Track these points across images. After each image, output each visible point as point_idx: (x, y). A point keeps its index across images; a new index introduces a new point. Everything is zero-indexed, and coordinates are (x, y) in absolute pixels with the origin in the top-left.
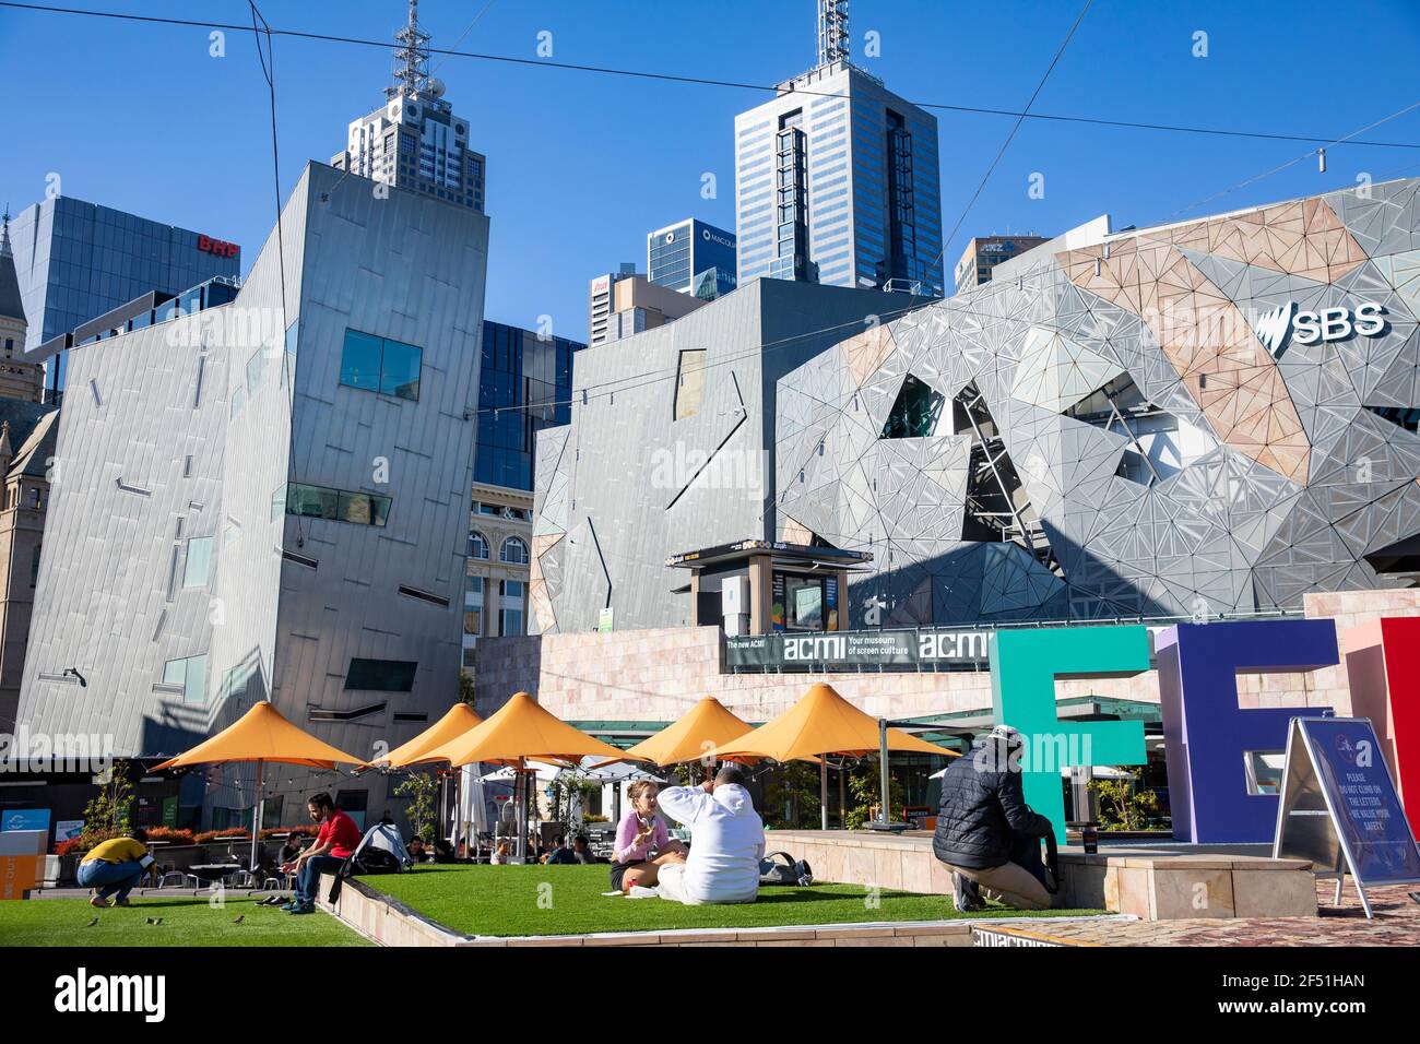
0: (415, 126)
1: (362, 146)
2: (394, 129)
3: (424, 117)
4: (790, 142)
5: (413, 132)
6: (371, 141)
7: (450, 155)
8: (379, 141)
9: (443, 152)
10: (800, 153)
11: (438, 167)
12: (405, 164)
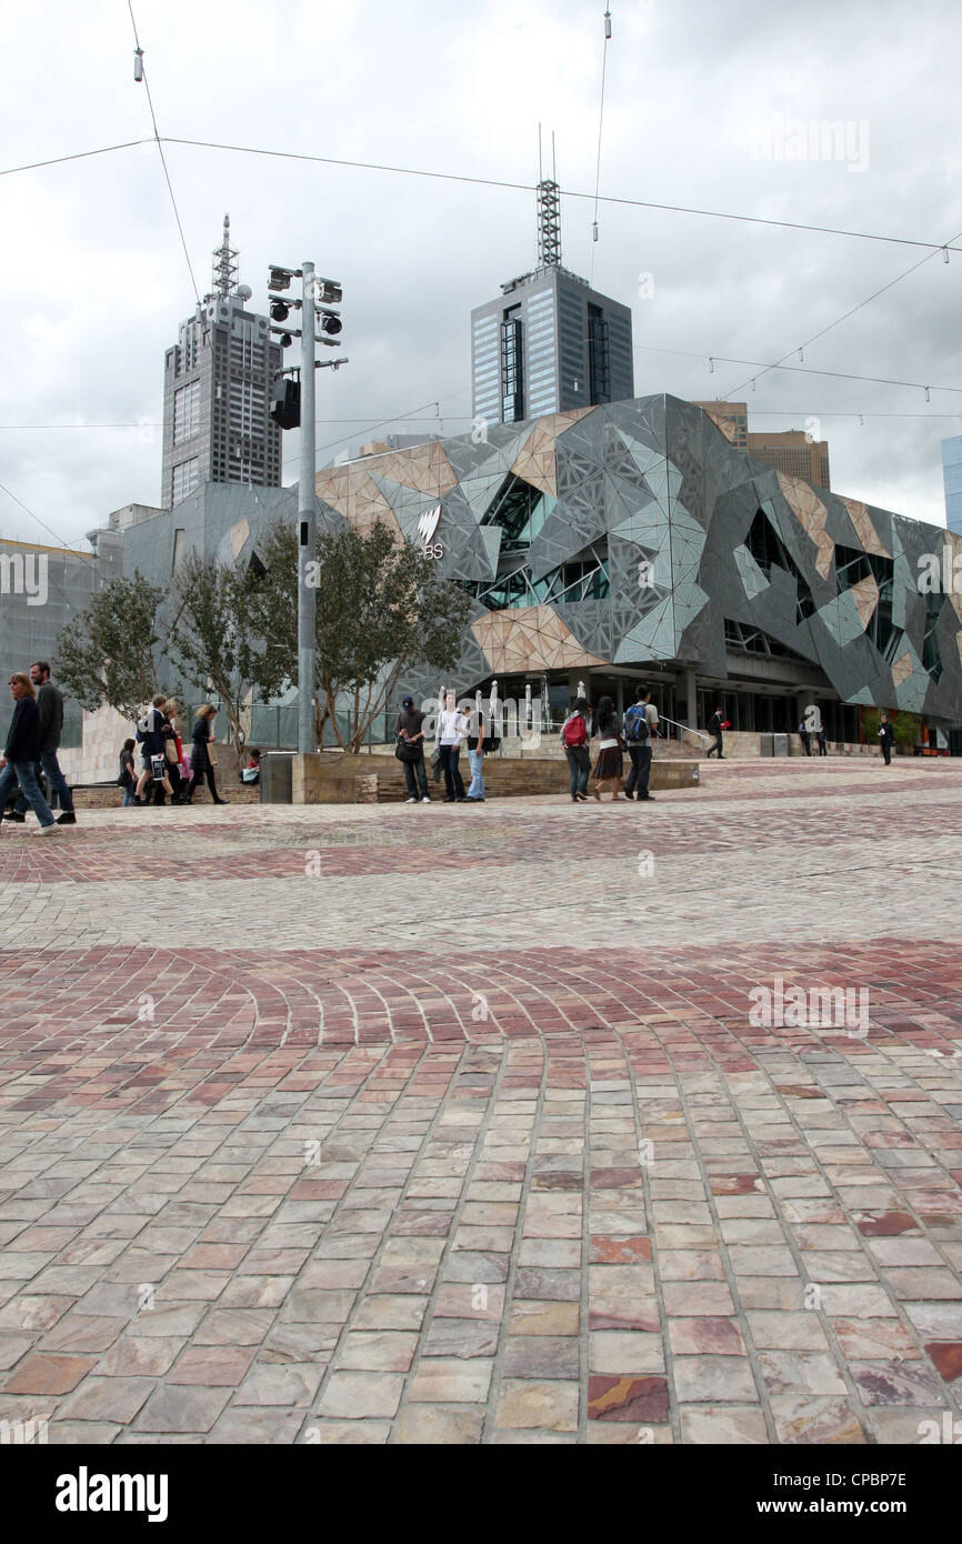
0: (227, 323)
1: (187, 341)
2: (209, 326)
3: (234, 315)
4: (511, 330)
5: (224, 328)
6: (194, 337)
7: (255, 346)
8: (199, 336)
9: (249, 343)
10: (519, 337)
11: (245, 355)
12: (218, 354)
